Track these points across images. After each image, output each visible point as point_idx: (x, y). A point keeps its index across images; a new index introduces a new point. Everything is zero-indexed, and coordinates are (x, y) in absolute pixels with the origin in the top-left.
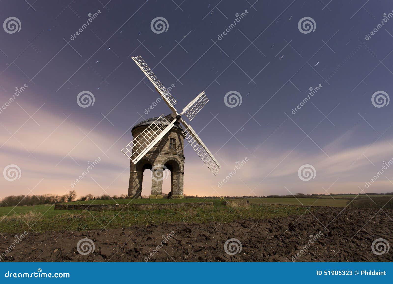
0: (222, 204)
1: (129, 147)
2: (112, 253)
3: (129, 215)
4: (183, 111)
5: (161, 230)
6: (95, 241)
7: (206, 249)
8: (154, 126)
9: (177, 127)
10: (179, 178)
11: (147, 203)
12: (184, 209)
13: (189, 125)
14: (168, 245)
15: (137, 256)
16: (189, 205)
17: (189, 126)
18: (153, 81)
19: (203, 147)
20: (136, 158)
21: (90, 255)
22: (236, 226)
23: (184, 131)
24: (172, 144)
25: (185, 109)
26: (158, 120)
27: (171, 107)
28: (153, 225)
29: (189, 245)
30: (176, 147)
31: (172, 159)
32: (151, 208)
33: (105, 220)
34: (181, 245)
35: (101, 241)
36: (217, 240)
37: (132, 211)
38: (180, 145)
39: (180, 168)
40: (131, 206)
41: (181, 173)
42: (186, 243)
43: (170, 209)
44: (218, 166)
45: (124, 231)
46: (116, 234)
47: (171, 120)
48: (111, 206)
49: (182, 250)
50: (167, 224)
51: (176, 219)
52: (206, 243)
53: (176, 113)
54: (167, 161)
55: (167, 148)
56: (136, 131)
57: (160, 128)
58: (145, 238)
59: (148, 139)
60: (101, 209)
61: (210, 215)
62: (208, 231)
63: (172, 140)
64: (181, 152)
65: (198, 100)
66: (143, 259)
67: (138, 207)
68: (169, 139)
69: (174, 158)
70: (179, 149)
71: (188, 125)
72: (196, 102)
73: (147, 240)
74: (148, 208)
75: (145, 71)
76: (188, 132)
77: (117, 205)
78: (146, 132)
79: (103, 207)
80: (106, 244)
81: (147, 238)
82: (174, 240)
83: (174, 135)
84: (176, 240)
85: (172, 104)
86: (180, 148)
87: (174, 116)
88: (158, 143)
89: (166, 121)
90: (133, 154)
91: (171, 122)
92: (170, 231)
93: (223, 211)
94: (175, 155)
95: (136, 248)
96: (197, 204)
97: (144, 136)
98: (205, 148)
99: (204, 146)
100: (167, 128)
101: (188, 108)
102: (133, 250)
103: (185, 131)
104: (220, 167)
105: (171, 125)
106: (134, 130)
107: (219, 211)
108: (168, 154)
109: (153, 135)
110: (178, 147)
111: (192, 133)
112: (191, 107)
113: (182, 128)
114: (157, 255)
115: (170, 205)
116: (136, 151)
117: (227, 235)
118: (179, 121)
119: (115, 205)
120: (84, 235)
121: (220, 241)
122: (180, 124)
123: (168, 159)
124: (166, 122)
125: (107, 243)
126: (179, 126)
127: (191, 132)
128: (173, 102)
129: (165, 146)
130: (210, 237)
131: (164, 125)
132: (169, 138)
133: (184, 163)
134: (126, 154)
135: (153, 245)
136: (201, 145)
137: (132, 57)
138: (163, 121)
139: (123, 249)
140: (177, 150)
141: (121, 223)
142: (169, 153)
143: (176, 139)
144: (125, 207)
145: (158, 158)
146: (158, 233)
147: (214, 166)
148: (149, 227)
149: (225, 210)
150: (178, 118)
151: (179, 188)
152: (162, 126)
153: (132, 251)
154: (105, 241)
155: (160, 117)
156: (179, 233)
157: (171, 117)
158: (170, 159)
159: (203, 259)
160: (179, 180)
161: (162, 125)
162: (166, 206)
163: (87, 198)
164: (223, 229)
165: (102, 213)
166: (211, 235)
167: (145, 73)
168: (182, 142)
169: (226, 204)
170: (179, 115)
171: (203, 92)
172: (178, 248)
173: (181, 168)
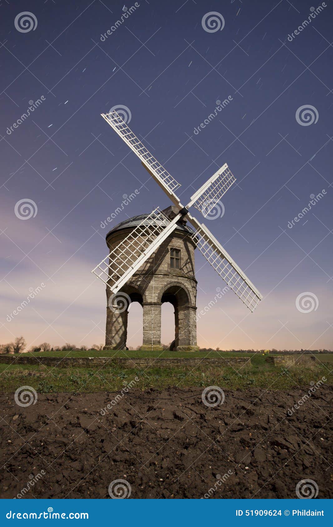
0: (266, 360)
1: (103, 266)
2: (97, 426)
3: (111, 375)
4: (190, 200)
5: (169, 397)
6: (67, 408)
7: (250, 428)
8: (143, 229)
9: (183, 229)
10: (189, 317)
11: (137, 358)
12: (200, 368)
13: (203, 224)
14: (184, 420)
15: (137, 432)
16: (208, 362)
17: (203, 227)
18: (138, 151)
19: (229, 263)
20: (117, 283)
21: (64, 427)
22: (299, 396)
23: (194, 235)
24: (175, 259)
25: (195, 198)
26: (149, 218)
27: (171, 194)
28: (153, 390)
29: (220, 422)
30: (182, 264)
31: (175, 284)
32: (144, 365)
33: (76, 381)
34: (205, 420)
35: (76, 409)
36: (268, 416)
37: (116, 369)
38: (189, 261)
39: (189, 300)
40: (113, 360)
41: (192, 308)
42: (214, 419)
43: (176, 368)
44: (256, 295)
45: (108, 396)
46: (97, 401)
47: (171, 218)
48: (81, 360)
49: (209, 428)
50: (176, 389)
51: (189, 383)
52: (249, 420)
53: (180, 204)
54: (166, 288)
55: (166, 266)
56: (114, 238)
57: (152, 231)
58: (144, 408)
59: (134, 252)
60: (67, 364)
61: (247, 379)
62: (250, 402)
63: (175, 252)
64: (190, 273)
65: (217, 179)
66: (147, 437)
67: (124, 364)
68: (170, 250)
69: (178, 283)
70: (187, 268)
71: (201, 224)
72: (213, 184)
73: (148, 410)
74: (141, 364)
75: (124, 136)
76: (202, 237)
77: (91, 359)
78: (130, 238)
79: (69, 362)
80: (85, 413)
81: (148, 408)
82: (193, 412)
83: (178, 243)
84: (196, 413)
85: (171, 189)
86: (189, 266)
87: (176, 211)
88: (151, 257)
89: (162, 219)
90: (111, 277)
91: (171, 221)
92: (184, 400)
93: (270, 372)
94: (180, 278)
95: (133, 421)
96: (222, 360)
97: (127, 246)
98: (232, 264)
99: (231, 260)
100: (165, 230)
101: (199, 196)
102: (129, 424)
103: (196, 235)
104: (261, 297)
105: (172, 226)
106: (110, 238)
107: (263, 373)
108: (168, 275)
109: (141, 244)
110: (186, 264)
111: (208, 238)
112: (204, 194)
113: (191, 231)
114: (169, 433)
115: (175, 361)
116: (115, 272)
117: (284, 408)
118: (185, 219)
119: (88, 359)
120: (50, 399)
121: (273, 417)
122: (187, 224)
123: (169, 284)
124: (163, 221)
125: (87, 412)
126: (186, 227)
127: (206, 237)
128: (173, 187)
129: (163, 262)
130: (254, 410)
131: (159, 227)
132: (169, 248)
133: (197, 290)
134: (99, 276)
135: (159, 419)
136: (226, 258)
137: (102, 115)
138: (158, 219)
139: (112, 422)
140: (183, 269)
141: (101, 385)
142: (170, 275)
143: (181, 250)
144: (104, 361)
145: (153, 283)
146: (164, 401)
147: (249, 295)
148: (147, 392)
149: (272, 371)
150: (184, 212)
151: (190, 334)
152: (156, 229)
153: (127, 425)
154: (83, 409)
155: (152, 214)
156: (198, 402)
157: (170, 212)
158: (172, 285)
159: (248, 443)
160: (189, 320)
161: (156, 226)
162: (170, 362)
163: (42, 349)
164: (275, 399)
165: (69, 371)
166: (254, 408)
167: (125, 140)
168: (191, 255)
169: (273, 362)
170: (184, 208)
171: (226, 164)
172: (202, 425)
173: (191, 299)
